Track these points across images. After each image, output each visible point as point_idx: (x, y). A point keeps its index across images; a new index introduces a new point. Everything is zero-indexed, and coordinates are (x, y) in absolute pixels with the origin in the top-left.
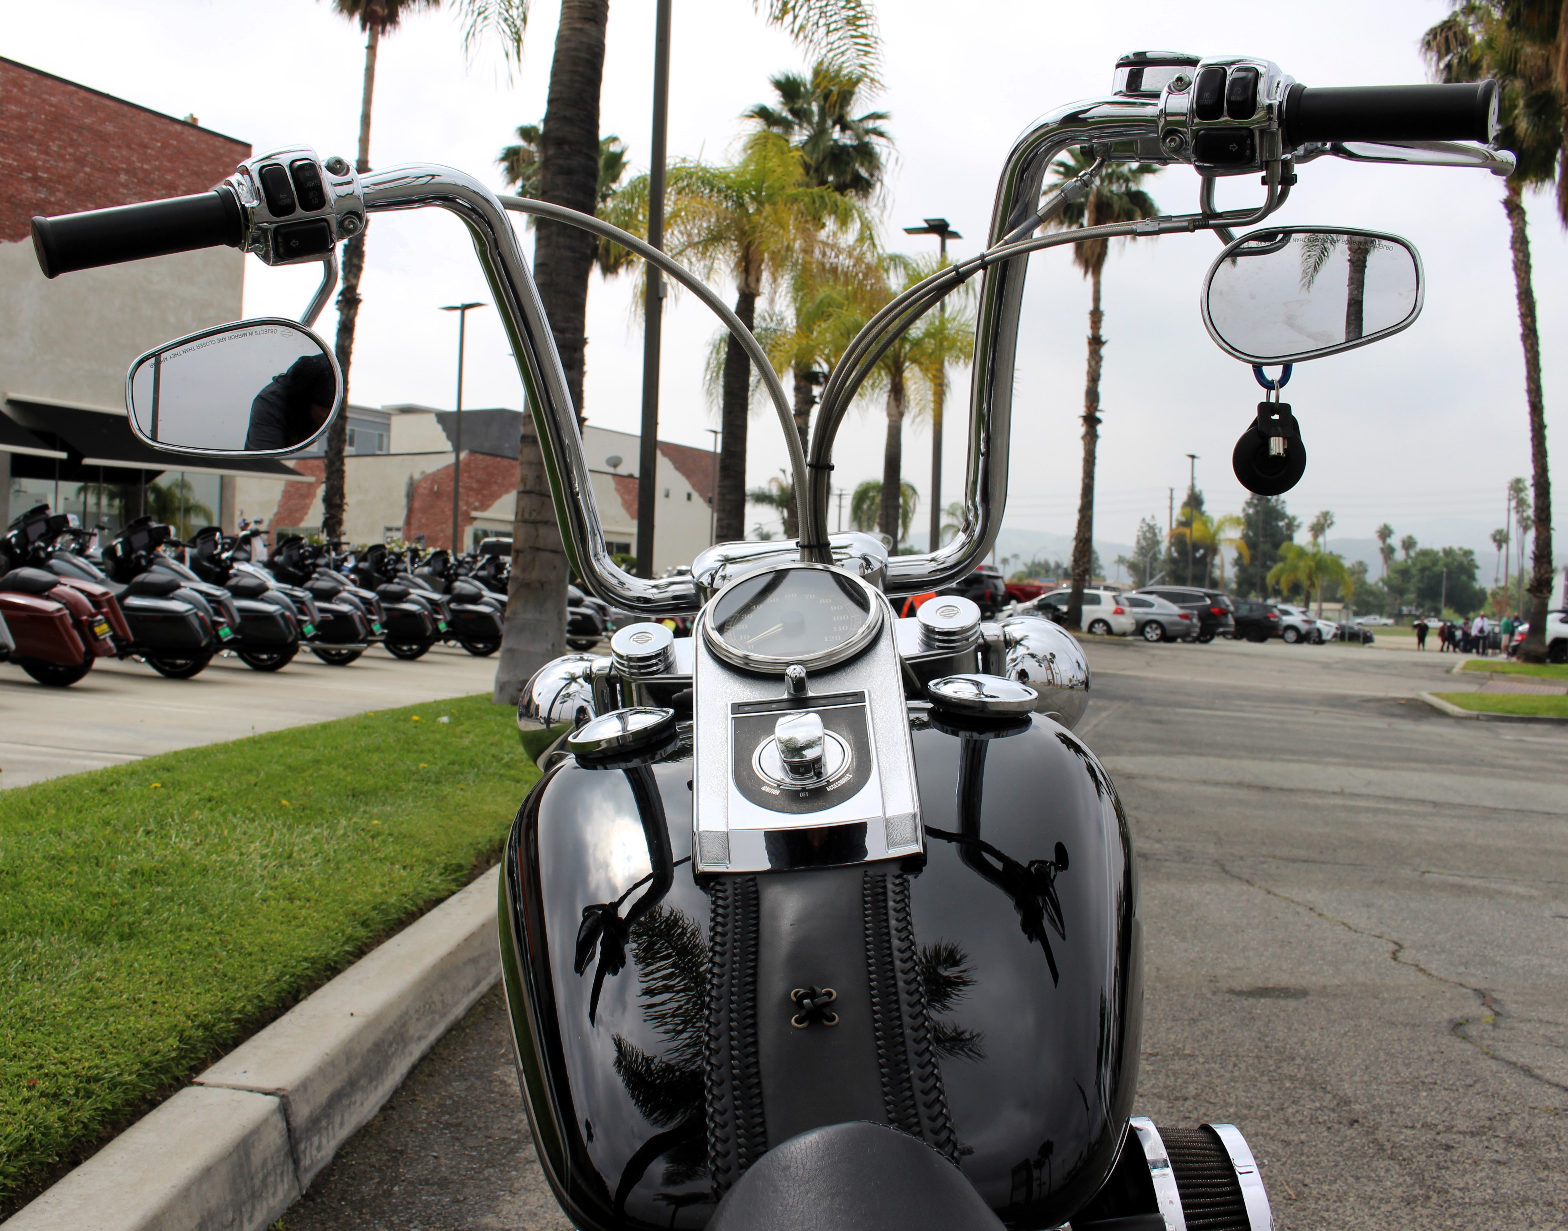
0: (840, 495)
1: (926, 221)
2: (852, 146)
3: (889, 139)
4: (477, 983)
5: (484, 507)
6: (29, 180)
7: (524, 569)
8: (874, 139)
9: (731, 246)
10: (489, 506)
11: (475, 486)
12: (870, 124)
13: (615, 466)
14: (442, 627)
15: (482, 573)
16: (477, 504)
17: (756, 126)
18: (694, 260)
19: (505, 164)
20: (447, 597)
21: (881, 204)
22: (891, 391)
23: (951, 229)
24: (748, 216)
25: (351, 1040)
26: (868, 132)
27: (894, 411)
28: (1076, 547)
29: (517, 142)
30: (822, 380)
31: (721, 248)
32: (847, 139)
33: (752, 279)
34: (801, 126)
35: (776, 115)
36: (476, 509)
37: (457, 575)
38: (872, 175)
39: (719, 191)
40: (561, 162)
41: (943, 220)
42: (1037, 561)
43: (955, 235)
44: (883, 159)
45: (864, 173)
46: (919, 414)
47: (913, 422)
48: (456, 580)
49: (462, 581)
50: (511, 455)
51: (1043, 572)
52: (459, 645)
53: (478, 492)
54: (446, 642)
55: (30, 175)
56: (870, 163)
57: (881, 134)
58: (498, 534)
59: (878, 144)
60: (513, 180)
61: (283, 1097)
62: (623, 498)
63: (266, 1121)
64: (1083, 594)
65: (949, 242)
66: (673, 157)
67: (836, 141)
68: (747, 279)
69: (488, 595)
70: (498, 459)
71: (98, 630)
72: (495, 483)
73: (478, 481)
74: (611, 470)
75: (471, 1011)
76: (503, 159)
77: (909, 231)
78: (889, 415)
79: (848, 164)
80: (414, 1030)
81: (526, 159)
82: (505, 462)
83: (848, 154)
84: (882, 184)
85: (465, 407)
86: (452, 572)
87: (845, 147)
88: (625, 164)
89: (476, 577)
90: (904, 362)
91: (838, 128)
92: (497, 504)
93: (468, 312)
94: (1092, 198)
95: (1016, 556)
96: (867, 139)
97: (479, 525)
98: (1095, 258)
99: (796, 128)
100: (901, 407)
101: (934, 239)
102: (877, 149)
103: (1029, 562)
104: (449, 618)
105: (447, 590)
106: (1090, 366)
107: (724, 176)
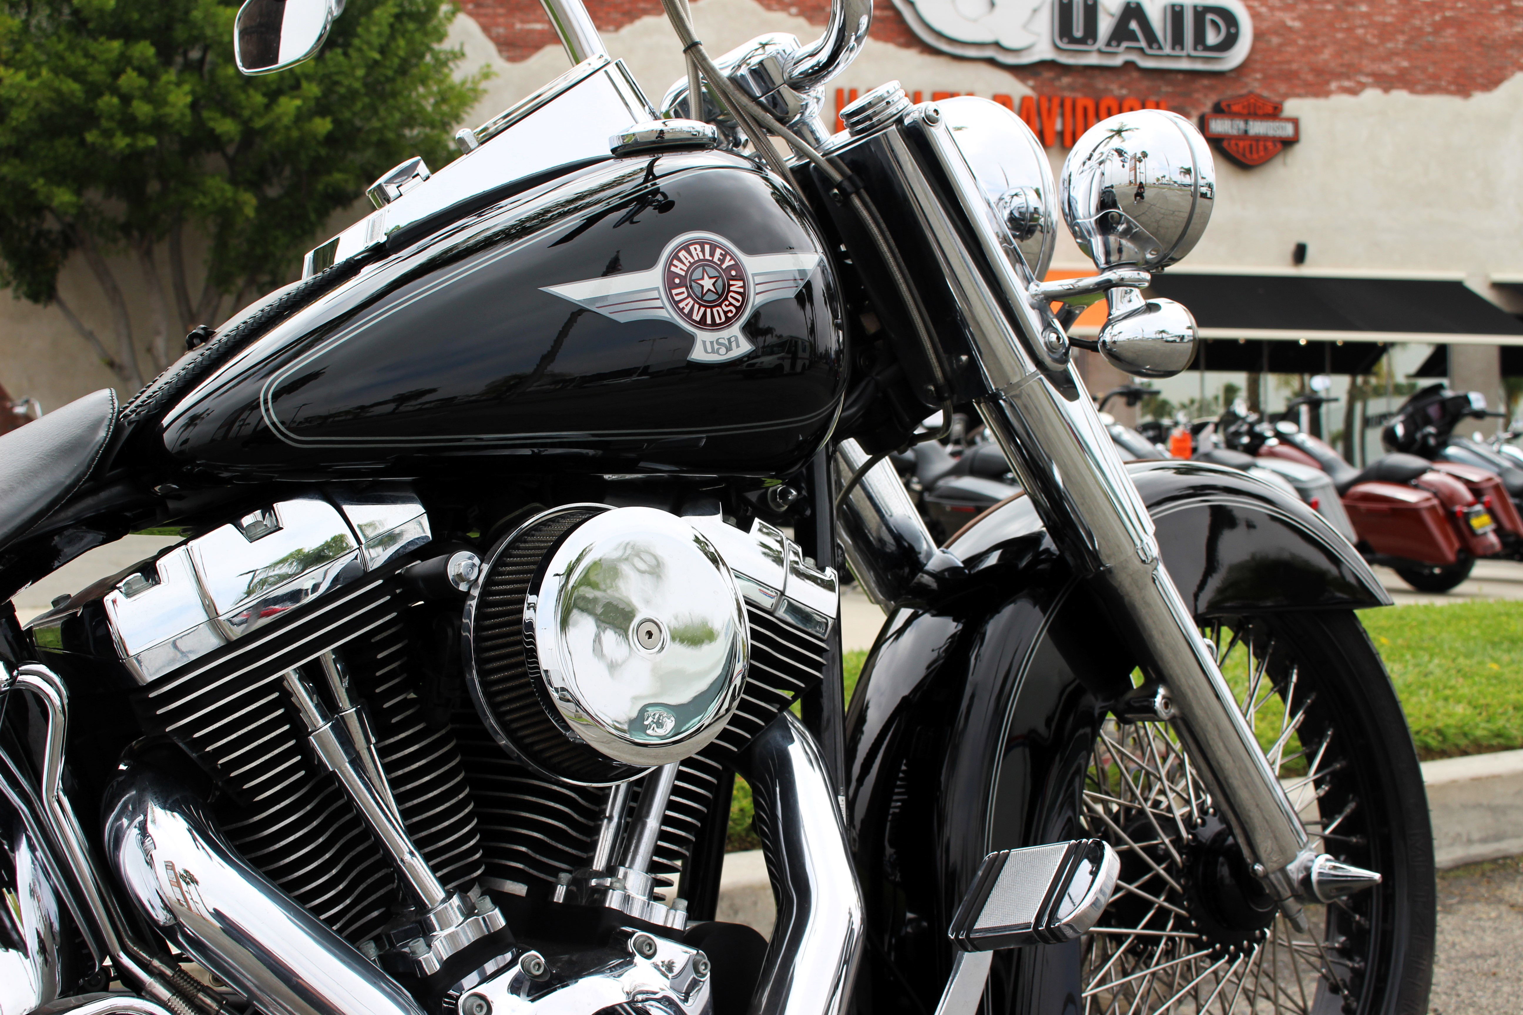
6: (1503, 13)
55: (1502, 7)
71: (1475, 523)
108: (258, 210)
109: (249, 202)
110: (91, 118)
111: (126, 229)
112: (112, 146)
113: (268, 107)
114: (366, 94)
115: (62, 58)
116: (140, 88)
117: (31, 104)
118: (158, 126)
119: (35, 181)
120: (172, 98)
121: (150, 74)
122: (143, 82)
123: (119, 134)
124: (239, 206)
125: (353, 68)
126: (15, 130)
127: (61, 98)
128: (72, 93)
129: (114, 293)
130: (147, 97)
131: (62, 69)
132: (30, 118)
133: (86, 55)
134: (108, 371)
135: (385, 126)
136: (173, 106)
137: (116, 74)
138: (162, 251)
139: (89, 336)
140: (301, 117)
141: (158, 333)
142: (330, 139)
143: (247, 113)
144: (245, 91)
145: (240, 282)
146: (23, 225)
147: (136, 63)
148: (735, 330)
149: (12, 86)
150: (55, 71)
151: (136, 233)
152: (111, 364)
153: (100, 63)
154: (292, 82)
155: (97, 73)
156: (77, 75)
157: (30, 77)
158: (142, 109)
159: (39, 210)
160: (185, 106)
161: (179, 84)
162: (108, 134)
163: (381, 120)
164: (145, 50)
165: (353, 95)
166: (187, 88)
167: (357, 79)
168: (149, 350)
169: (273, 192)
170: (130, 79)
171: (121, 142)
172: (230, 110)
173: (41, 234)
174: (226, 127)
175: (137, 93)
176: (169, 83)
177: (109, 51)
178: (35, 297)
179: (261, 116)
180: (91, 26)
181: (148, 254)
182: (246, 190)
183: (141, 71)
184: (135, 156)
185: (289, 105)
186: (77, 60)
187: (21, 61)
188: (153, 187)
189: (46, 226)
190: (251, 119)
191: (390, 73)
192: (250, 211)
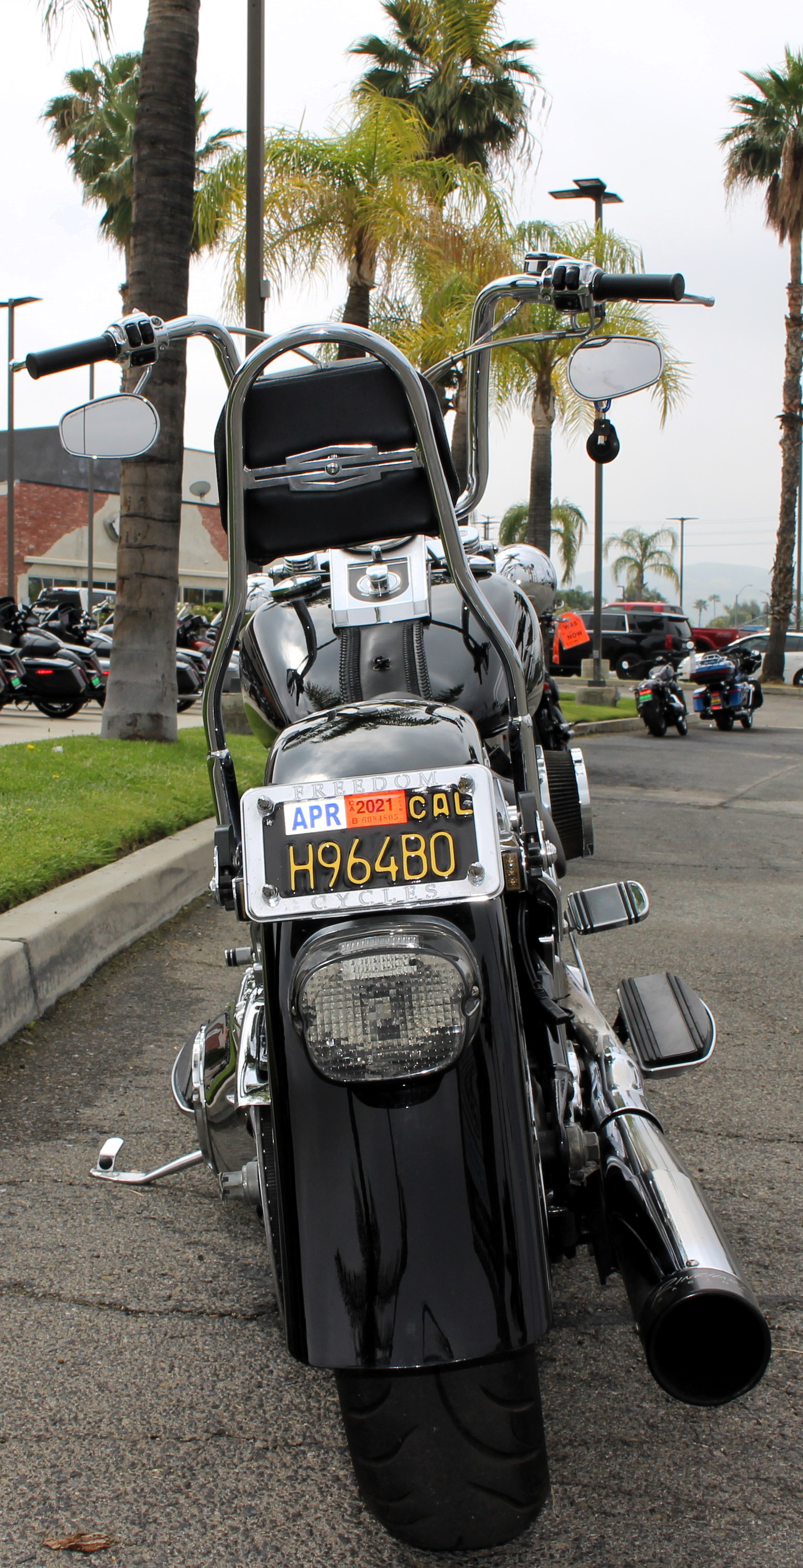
0: (486, 524)
1: (576, 182)
2: (487, 85)
3: (532, 75)
4: (137, 926)
5: (40, 549)
7: (130, 598)
8: (515, 76)
9: (340, 230)
10: (47, 548)
11: (29, 524)
12: (511, 56)
13: (202, 494)
14: (16, 683)
15: (54, 623)
16: (32, 546)
17: (368, 63)
18: (297, 247)
19: (53, 120)
20: (18, 650)
21: (525, 157)
22: (536, 392)
23: (607, 191)
24: (358, 193)
25: (60, 925)
26: (506, 66)
27: (542, 416)
28: (775, 579)
29: (68, 91)
30: (455, 380)
31: (327, 233)
32: (482, 77)
33: (364, 268)
34: (422, 63)
35: (390, 49)
36: (31, 553)
37: (26, 626)
38: (512, 121)
39: (324, 168)
40: (156, 162)
41: (598, 180)
42: (740, 602)
43: (614, 198)
44: (526, 101)
45: (502, 118)
46: (572, 420)
47: (565, 429)
48: (26, 631)
49: (31, 632)
50: (70, 484)
51: (749, 616)
52: (33, 707)
53: (33, 531)
54: (17, 703)
56: (510, 105)
57: (523, 69)
58: (59, 583)
59: (519, 80)
60: (64, 140)
61: (25, 943)
62: (212, 534)
63: (17, 953)
64: (786, 636)
65: (606, 207)
66: (269, 133)
67: (465, 79)
68: (359, 268)
69: (66, 647)
70: (57, 489)
72: (54, 519)
73: (32, 518)
74: (197, 499)
75: (135, 943)
76: (50, 114)
77: (556, 195)
78: (535, 421)
79: (481, 108)
80: (99, 938)
81: (79, 112)
82: (65, 493)
83: (482, 95)
84: (526, 132)
85: (17, 426)
86: (20, 621)
87: (478, 85)
88: (204, 115)
89: (46, 628)
90: (552, 357)
91: (468, 63)
92: (57, 545)
93: (17, 309)
94: (787, 143)
95: (715, 598)
96: (506, 75)
97: (34, 572)
98: (794, 217)
99: (417, 64)
100: (550, 411)
101: (589, 203)
102: (519, 88)
103: (732, 606)
104: (23, 673)
105: (16, 643)
106: (789, 354)
107: (328, 149)
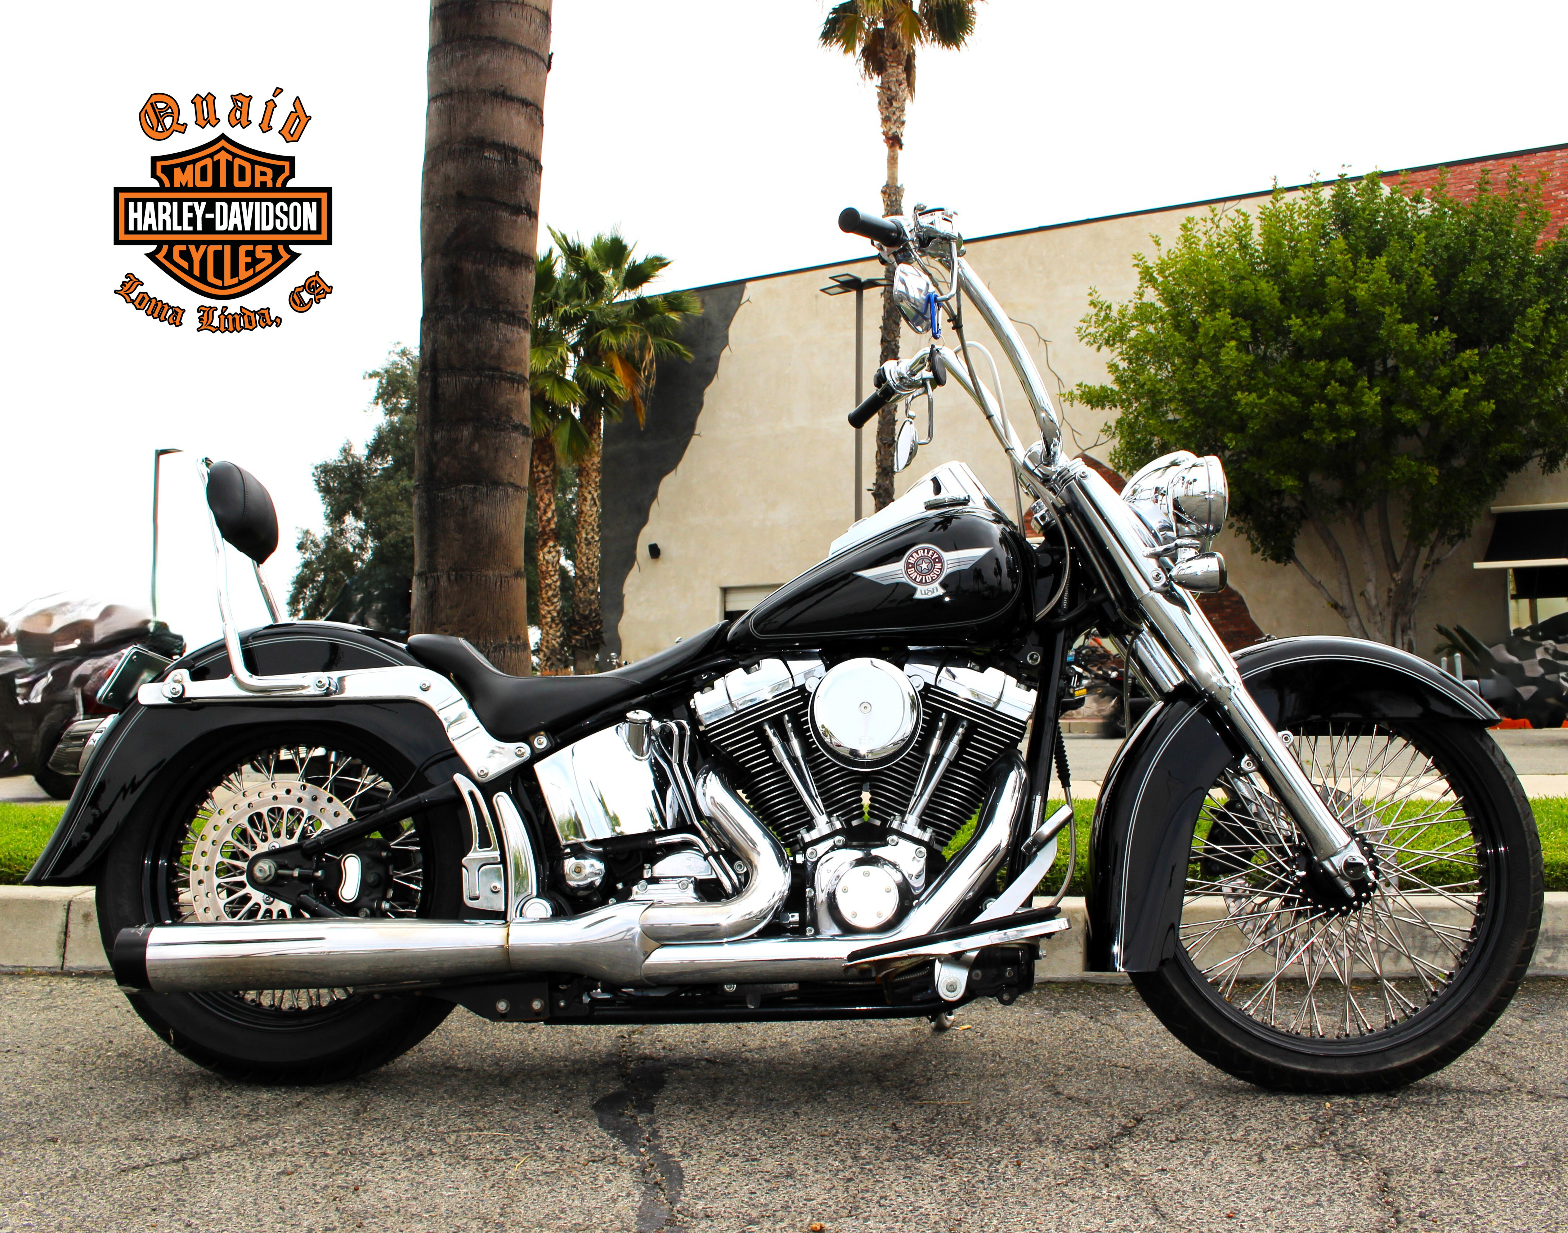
108: (1440, 478)
109: (1433, 474)
110: (1305, 421)
111: (1341, 501)
112: (1323, 440)
113: (1442, 397)
114: (1524, 377)
115: (1285, 380)
116: (1342, 394)
117: (1262, 416)
118: (1357, 422)
119: (1268, 472)
120: (1365, 399)
121: (1349, 382)
122: (1344, 389)
123: (1327, 431)
124: (1424, 477)
125: (1512, 358)
126: (1252, 436)
127: (1284, 409)
128: (1291, 404)
129: (1337, 552)
130: (1348, 400)
131: (1285, 387)
132: (1262, 426)
133: (1302, 374)
134: (1335, 613)
135: (1542, 402)
136: (1367, 405)
137: (1324, 387)
138: (1371, 517)
139: (1318, 585)
140: (1469, 401)
141: (1369, 580)
142: (1496, 416)
143: (1425, 404)
144: (1424, 388)
145: (1432, 536)
146: (1268, 505)
147: (1338, 376)
148: (936, 584)
149: (1246, 404)
150: (1278, 390)
151: (1349, 505)
152: (1335, 606)
153: (1311, 379)
154: (1462, 375)
155: (1309, 387)
156: (1295, 391)
157: (1260, 397)
158: (1344, 410)
159: (1279, 493)
160: (1376, 403)
161: (1370, 388)
162: (1319, 432)
163: (1539, 397)
164: (1346, 365)
165: (1512, 378)
166: (1377, 390)
167: (1515, 367)
168: (1362, 594)
169: (1458, 462)
170: (1334, 388)
171: (1330, 437)
172: (1412, 403)
173: (1281, 510)
174: (1409, 416)
175: (1340, 399)
176: (1363, 387)
177: (1318, 369)
178: (1277, 559)
179: (1437, 405)
180: (1305, 352)
181: (1359, 520)
182: (1428, 465)
183: (1342, 382)
184: (1341, 445)
185: (1458, 394)
186: (1296, 379)
187: (1256, 384)
188: (1361, 467)
189: (1285, 504)
190: (1429, 409)
191: (1546, 358)
192: (1433, 481)
